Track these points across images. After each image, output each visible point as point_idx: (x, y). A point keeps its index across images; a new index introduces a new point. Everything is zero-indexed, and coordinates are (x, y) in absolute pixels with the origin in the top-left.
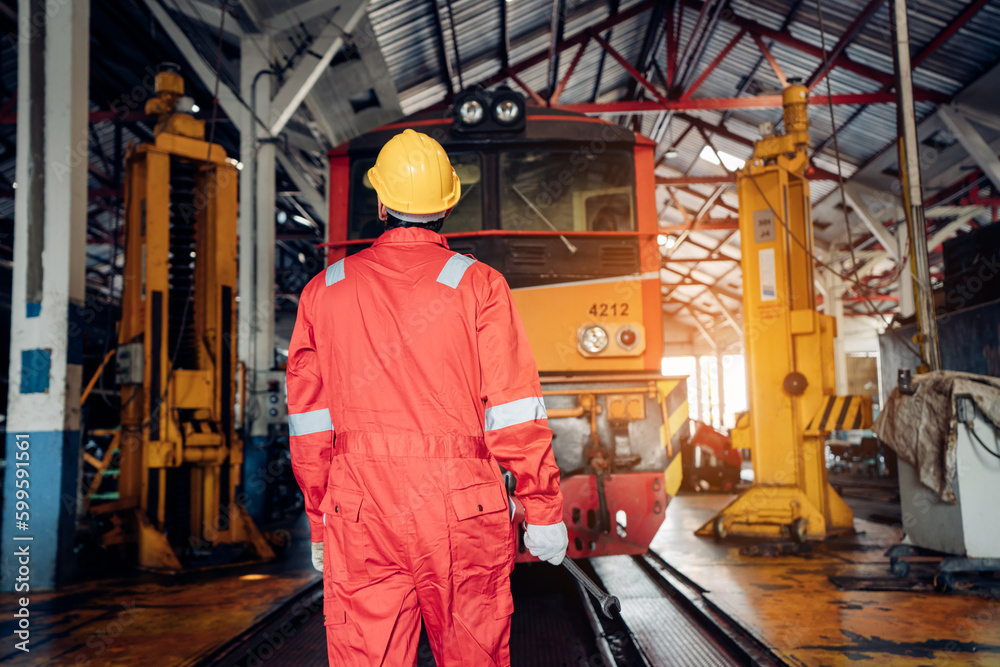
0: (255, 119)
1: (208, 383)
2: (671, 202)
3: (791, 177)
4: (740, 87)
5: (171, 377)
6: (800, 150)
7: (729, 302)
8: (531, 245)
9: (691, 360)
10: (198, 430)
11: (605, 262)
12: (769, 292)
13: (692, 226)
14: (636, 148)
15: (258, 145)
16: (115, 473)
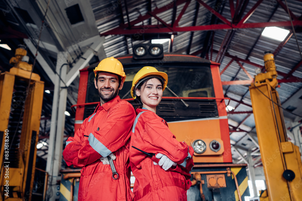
0: (61, 79)
1: (21, 174)
6: (274, 78)
8: (168, 104)
11: (201, 111)
14: (211, 66)
15: (61, 89)
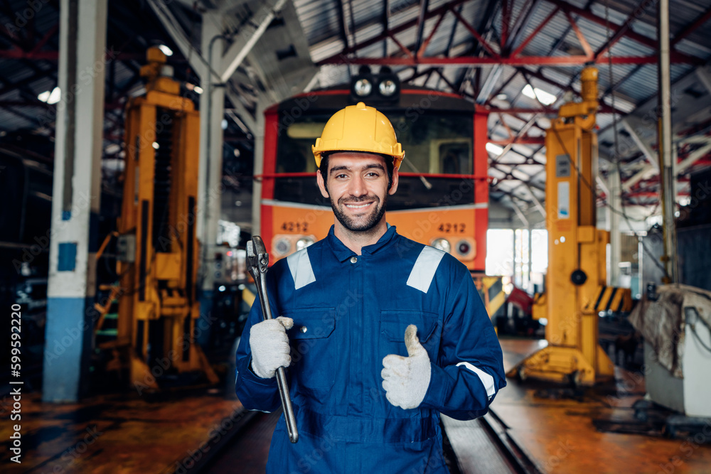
0: (211, 71)
1: (178, 262)
2: (500, 122)
3: (584, 132)
4: (554, 46)
5: (154, 259)
6: (591, 113)
7: (538, 193)
9: (510, 232)
10: (170, 294)
12: (564, 212)
13: (515, 140)
14: (476, 116)
15: (212, 88)
16: (114, 316)
